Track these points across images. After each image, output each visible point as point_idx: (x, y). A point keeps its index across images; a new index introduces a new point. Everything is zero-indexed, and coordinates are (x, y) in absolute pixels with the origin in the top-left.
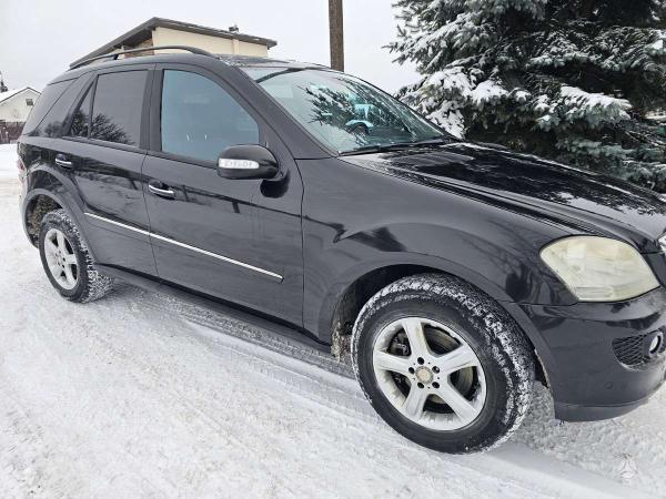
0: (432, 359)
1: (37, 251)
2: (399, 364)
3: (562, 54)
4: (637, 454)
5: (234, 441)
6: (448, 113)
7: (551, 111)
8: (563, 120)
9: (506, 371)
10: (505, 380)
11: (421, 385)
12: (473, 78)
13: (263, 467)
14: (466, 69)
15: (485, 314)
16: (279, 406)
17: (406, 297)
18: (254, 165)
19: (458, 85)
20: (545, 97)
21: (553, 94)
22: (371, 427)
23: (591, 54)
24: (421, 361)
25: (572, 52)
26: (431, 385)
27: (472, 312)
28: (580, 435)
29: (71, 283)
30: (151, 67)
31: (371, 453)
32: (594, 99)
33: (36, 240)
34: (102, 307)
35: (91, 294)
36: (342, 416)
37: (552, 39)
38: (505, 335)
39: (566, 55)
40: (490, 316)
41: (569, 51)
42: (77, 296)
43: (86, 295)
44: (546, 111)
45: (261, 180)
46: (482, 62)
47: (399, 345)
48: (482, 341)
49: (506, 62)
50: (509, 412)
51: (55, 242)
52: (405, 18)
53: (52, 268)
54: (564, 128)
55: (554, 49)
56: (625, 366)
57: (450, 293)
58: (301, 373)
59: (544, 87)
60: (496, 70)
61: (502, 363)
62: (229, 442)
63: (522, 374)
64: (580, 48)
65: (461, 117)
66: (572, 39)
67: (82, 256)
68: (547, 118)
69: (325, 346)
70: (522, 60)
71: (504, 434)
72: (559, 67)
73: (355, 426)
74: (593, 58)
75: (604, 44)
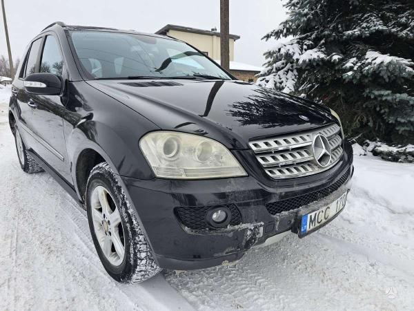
0: (108, 216)
2: (99, 218)
3: (369, 28)
6: (287, 72)
7: (355, 68)
9: (128, 225)
10: (128, 232)
12: (305, 47)
14: (300, 42)
18: (44, 85)
19: (290, 52)
20: (355, 59)
21: (361, 57)
23: (394, 28)
24: (104, 216)
25: (378, 26)
26: (108, 233)
29: (23, 161)
32: (382, 58)
37: (366, 18)
39: (372, 29)
41: (375, 26)
43: (28, 169)
44: (351, 69)
46: (313, 36)
49: (330, 35)
53: (19, 153)
54: (366, 81)
55: (365, 25)
59: (356, 52)
60: (323, 41)
61: (126, 220)
64: (385, 24)
66: (382, 17)
67: (23, 146)
68: (350, 73)
72: (366, 37)
74: (394, 30)
75: (403, 20)
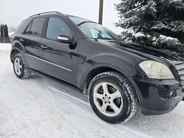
0: (109, 95)
1: (13, 64)
2: (100, 96)
3: (160, 26)
4: (168, 130)
5: (52, 115)
6: (128, 40)
7: (157, 41)
8: (160, 44)
9: (128, 98)
10: (128, 101)
11: (105, 103)
12: (136, 31)
13: (58, 122)
14: (134, 29)
15: (124, 82)
16: (67, 108)
17: (103, 76)
18: (67, 39)
19: (131, 32)
20: (155, 37)
21: (157, 37)
22: (91, 115)
23: (169, 27)
24: (106, 95)
25: (163, 26)
26: (108, 103)
27: (120, 81)
28: (152, 124)
29: (19, 73)
30: (46, 16)
31: (90, 121)
32: (168, 38)
33: (13, 61)
34: (27, 80)
35: (24, 76)
36: (84, 112)
37: (158, 23)
38: (129, 88)
39: (162, 27)
40: (125, 82)
41: (162, 26)
42: (20, 77)
43: (23, 77)
44: (155, 41)
45: (69, 44)
46: (138, 27)
47: (100, 91)
48: (122, 90)
49: (145, 28)
50: (129, 111)
51: (17, 62)
52: (121, 17)
53: (15, 69)
54: (160, 46)
55: (158, 25)
56: (162, 98)
57: (115, 75)
58: (76, 101)
59: (155, 35)
60: (142, 30)
61: (127, 96)
62: (50, 115)
63: (133, 99)
64: (166, 25)
65: (132, 41)
66: (164, 23)
67: (23, 66)
68: (155, 43)
69: (81, 91)
70: (150, 28)
71: (127, 118)
72: (159, 29)
73: (87, 114)
75: (172, 25)
